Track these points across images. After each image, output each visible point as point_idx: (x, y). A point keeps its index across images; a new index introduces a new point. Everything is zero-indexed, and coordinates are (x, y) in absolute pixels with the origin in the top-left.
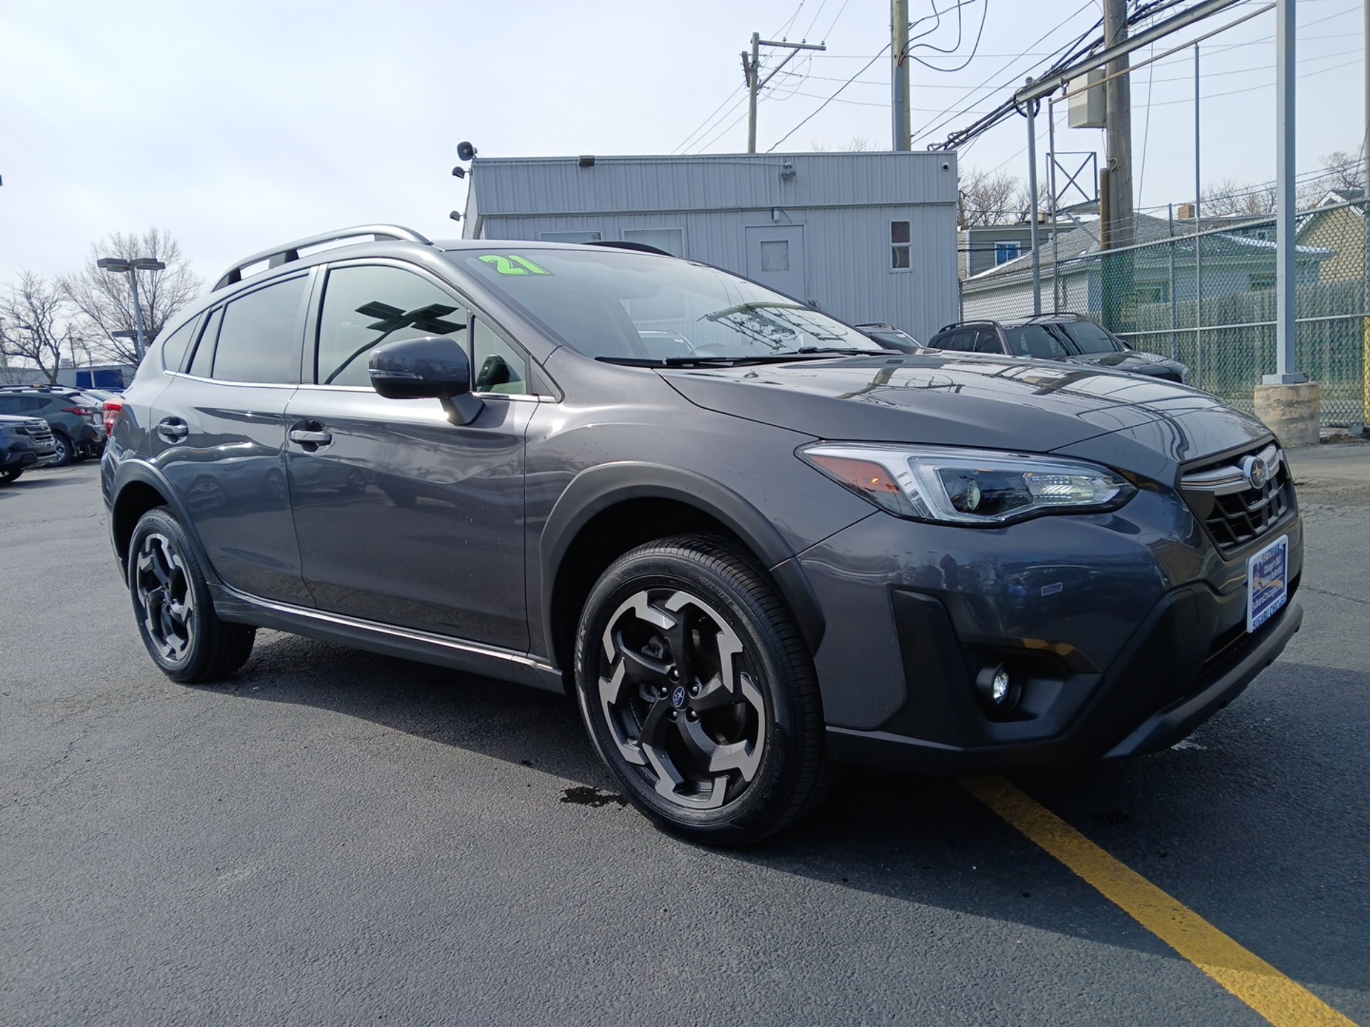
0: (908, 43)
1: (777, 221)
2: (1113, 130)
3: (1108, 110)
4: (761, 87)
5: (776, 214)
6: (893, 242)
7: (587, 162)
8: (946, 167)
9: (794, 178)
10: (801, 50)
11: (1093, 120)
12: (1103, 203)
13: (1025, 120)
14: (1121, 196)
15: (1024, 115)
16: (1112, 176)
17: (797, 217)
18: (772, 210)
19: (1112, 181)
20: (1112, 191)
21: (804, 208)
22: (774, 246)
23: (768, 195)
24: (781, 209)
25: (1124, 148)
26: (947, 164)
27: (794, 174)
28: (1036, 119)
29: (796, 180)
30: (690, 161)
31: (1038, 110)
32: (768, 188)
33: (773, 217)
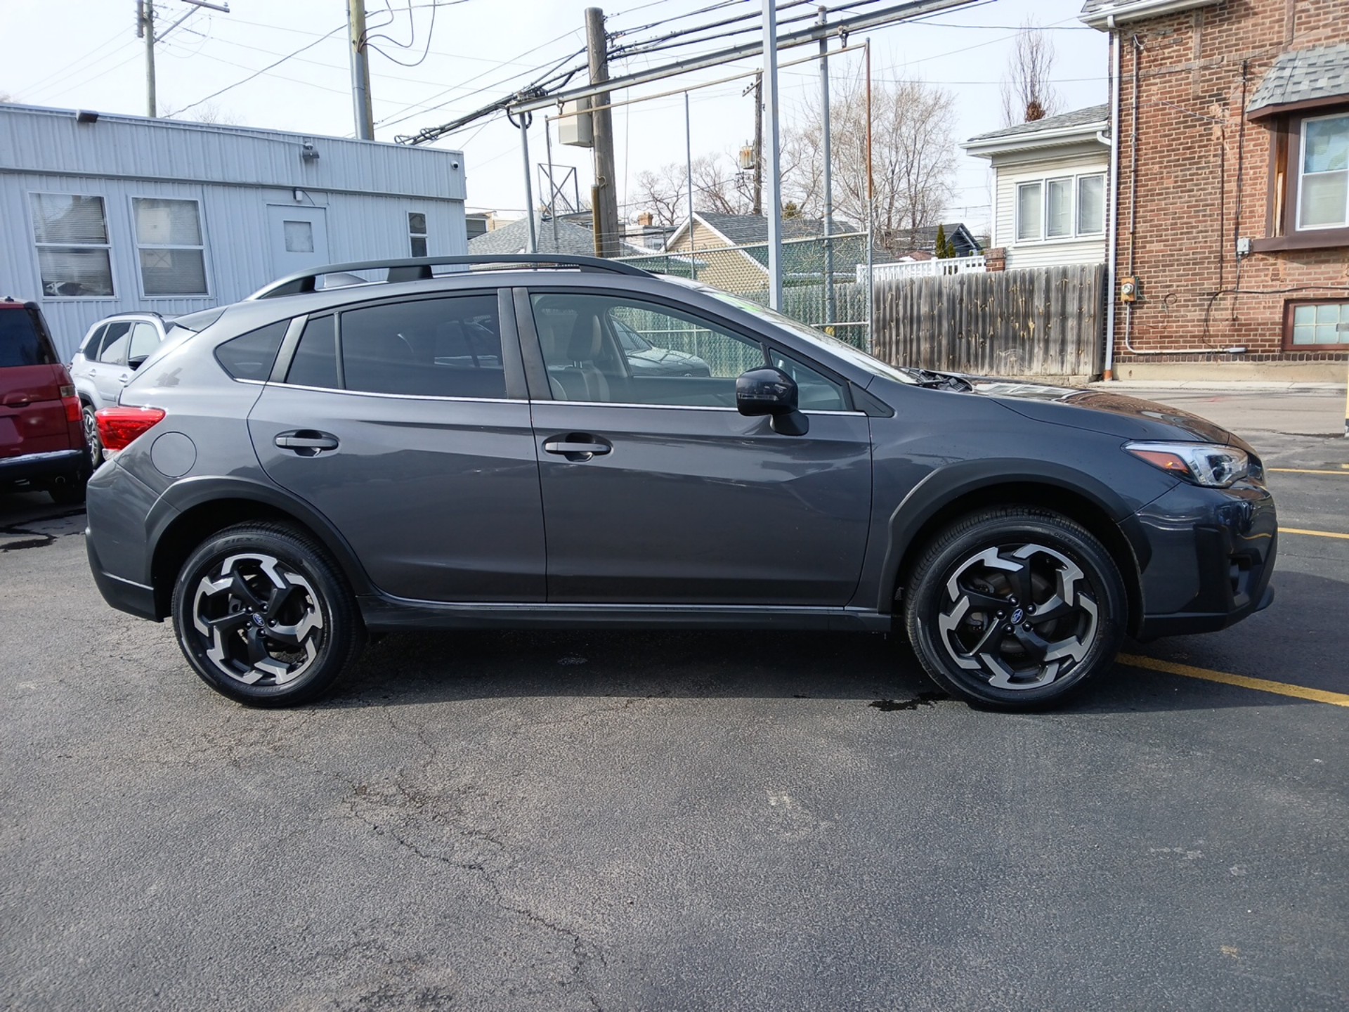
0: (365, 31)
1: (299, 202)
2: (600, 151)
3: (595, 133)
4: (158, 40)
5: (299, 195)
6: (411, 232)
7: (89, 118)
8: (456, 166)
9: (315, 160)
10: (202, 7)
11: (583, 140)
12: (595, 215)
13: (519, 131)
14: (609, 211)
15: (518, 127)
16: (602, 192)
17: (319, 199)
18: (294, 190)
19: (602, 197)
20: (603, 205)
21: (326, 191)
22: (297, 227)
23: (290, 172)
24: (303, 190)
25: (610, 169)
26: (456, 163)
27: (316, 156)
28: (528, 130)
29: (317, 162)
30: (204, 129)
31: (530, 123)
32: (289, 167)
33: (295, 197)
